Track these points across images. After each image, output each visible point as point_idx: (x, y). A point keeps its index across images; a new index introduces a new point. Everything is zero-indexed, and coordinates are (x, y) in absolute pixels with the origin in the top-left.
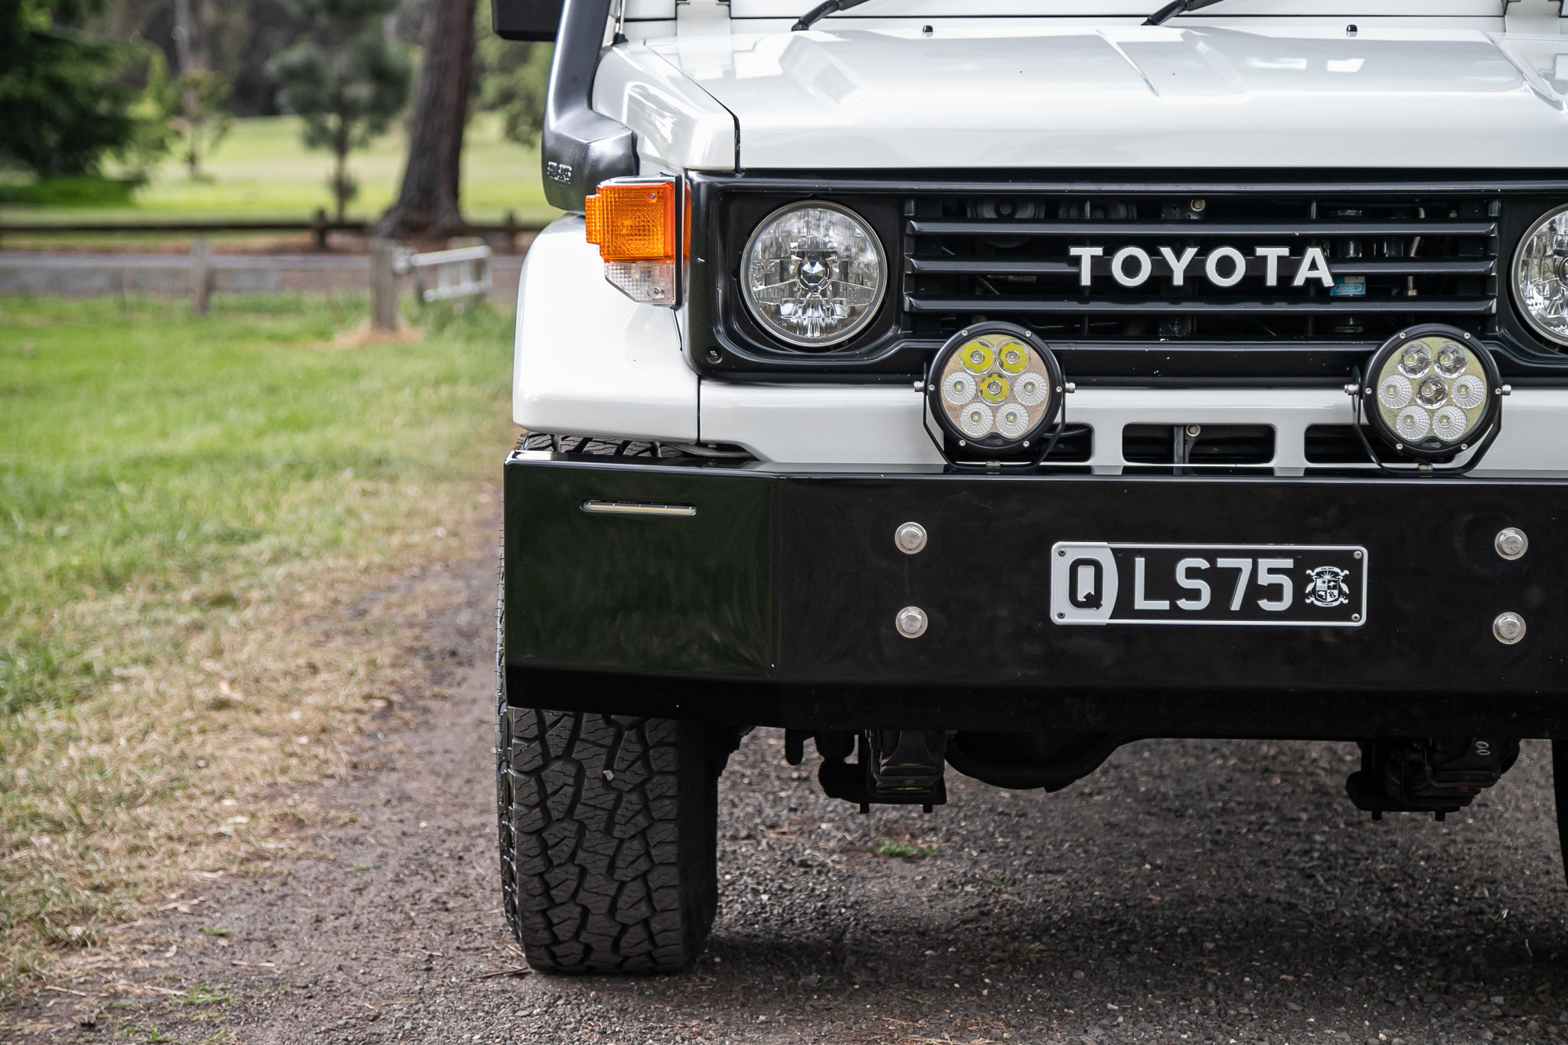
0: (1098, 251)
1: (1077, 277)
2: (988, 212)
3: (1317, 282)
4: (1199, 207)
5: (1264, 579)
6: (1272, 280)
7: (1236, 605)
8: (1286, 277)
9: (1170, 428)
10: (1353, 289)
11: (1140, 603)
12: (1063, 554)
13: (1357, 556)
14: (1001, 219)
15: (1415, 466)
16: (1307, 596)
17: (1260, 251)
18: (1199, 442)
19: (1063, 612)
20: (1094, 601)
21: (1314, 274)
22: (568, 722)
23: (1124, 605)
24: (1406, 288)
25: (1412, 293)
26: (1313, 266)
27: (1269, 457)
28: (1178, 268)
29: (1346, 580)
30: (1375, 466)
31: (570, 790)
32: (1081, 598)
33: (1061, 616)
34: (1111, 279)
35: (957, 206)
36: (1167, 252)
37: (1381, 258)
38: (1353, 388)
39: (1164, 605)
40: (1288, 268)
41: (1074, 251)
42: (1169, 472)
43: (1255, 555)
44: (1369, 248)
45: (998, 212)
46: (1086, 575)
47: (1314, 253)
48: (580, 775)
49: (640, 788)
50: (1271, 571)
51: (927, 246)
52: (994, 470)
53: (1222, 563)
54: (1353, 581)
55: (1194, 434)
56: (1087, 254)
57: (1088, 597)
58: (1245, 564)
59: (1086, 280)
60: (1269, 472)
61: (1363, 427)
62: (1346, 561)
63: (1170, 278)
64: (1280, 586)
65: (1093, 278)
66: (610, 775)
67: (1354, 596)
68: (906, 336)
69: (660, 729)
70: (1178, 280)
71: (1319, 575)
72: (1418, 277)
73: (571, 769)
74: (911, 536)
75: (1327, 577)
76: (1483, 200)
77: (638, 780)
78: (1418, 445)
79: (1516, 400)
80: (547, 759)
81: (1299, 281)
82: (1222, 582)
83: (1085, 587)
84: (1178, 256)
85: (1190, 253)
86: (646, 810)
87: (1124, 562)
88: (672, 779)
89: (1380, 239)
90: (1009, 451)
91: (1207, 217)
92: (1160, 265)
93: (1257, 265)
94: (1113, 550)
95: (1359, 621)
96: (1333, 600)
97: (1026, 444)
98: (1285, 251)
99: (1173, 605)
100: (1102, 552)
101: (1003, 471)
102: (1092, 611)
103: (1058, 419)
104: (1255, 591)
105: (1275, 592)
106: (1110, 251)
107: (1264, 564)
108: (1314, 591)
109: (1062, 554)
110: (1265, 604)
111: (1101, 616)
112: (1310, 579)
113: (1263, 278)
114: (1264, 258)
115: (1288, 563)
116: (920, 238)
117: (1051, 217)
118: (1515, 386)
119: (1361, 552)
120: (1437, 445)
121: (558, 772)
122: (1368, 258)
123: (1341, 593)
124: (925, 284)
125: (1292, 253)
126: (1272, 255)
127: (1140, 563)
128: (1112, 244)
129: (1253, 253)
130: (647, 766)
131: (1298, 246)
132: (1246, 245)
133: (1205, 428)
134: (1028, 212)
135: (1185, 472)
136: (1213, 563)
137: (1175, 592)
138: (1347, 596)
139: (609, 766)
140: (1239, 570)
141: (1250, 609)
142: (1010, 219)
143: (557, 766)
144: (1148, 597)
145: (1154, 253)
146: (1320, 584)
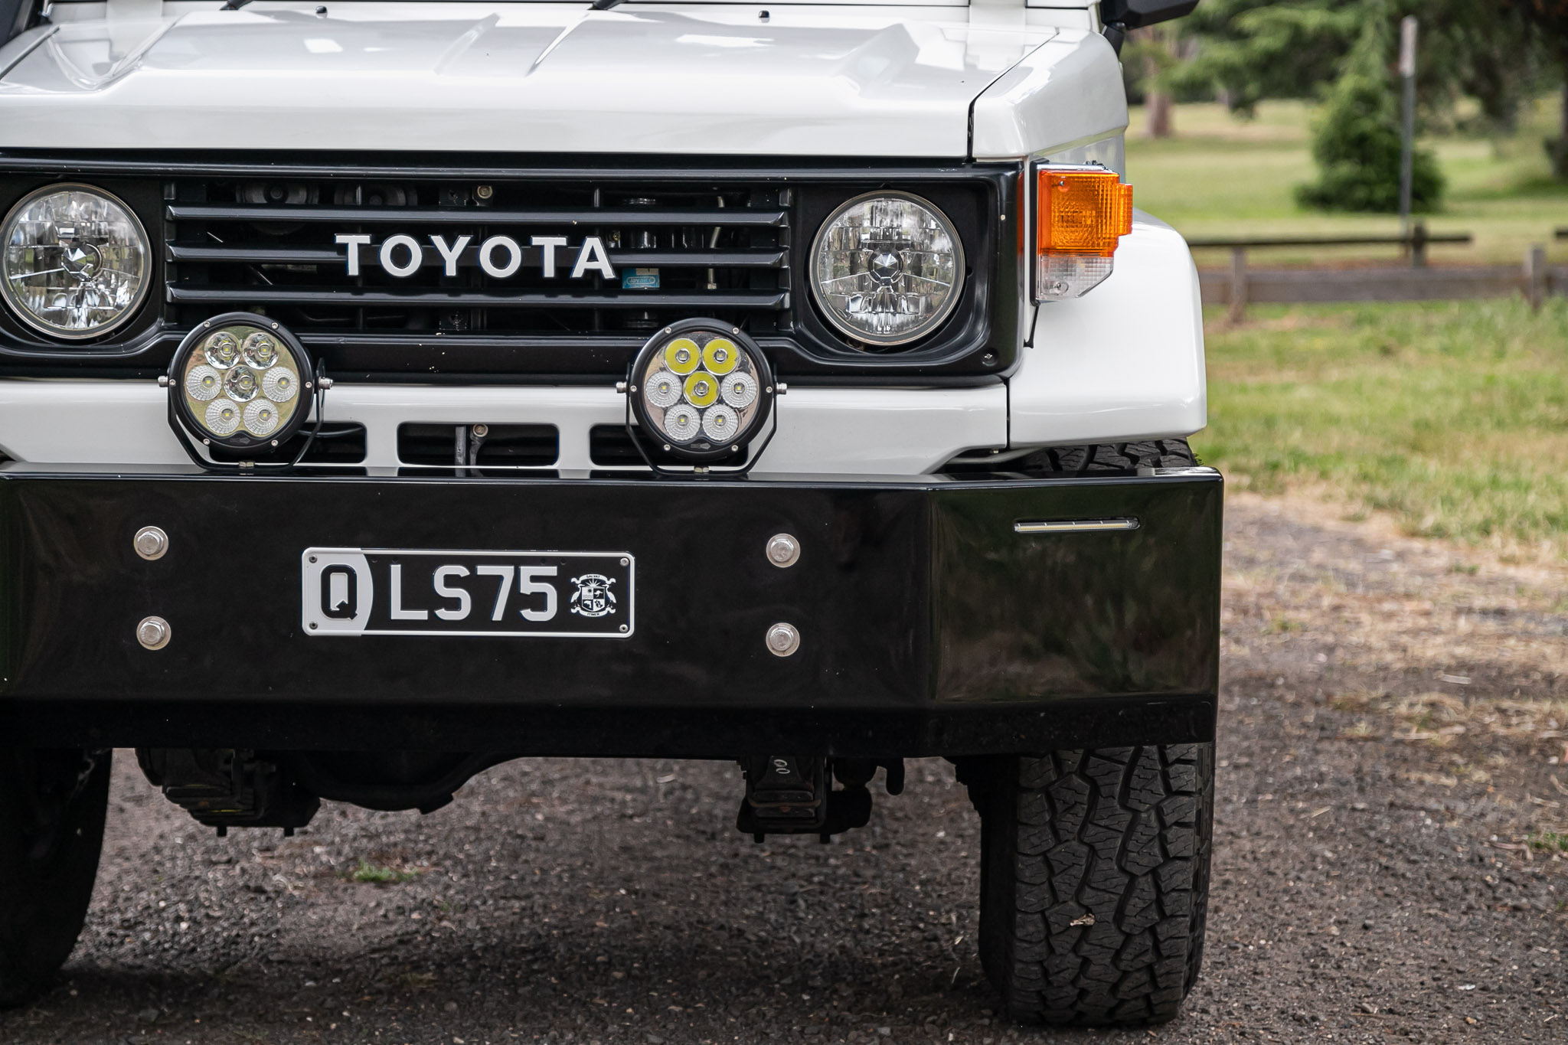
0: (366, 239)
1: (344, 266)
2: (258, 198)
3: (597, 273)
4: (485, 193)
5: (527, 588)
6: (549, 271)
7: (498, 615)
8: (564, 268)
9: (451, 428)
10: (646, 281)
11: (397, 613)
12: (315, 561)
13: (623, 563)
14: (271, 204)
15: (691, 468)
16: (573, 605)
17: (536, 241)
18: (486, 443)
19: (315, 622)
20: (348, 610)
21: (593, 265)
23: (380, 615)
24: (707, 282)
25: (712, 286)
26: (592, 257)
27: (553, 459)
28: (451, 258)
29: (612, 588)
30: (648, 468)
32: (334, 607)
33: (314, 626)
34: (380, 268)
35: (223, 190)
36: (438, 241)
37: (679, 249)
38: (621, 385)
39: (422, 615)
40: (566, 258)
41: (340, 239)
42: (451, 473)
43: (517, 562)
44: (665, 239)
45: (268, 197)
46: (339, 582)
47: (593, 243)
50: (535, 579)
51: (188, 233)
52: (247, 471)
53: (483, 570)
54: (620, 589)
55: (482, 433)
56: (353, 242)
57: (342, 605)
58: (507, 572)
59: (353, 269)
60: (554, 474)
61: (634, 427)
62: (612, 568)
63: (443, 268)
64: (544, 595)
65: (361, 267)
67: (622, 605)
68: (170, 329)
70: (451, 271)
71: (585, 583)
72: (718, 269)
74: (151, 541)
75: (593, 585)
76: (774, 188)
78: (687, 446)
79: (792, 400)
81: (578, 273)
82: (484, 590)
83: (339, 594)
84: (451, 247)
85: (463, 241)
87: (380, 569)
89: (678, 229)
90: (258, 450)
91: (493, 205)
92: (431, 253)
93: (534, 256)
94: (367, 556)
95: (627, 632)
96: (599, 610)
97: (275, 443)
98: (562, 241)
99: (432, 615)
100: (355, 558)
101: (257, 471)
102: (347, 621)
103: (312, 417)
104: (518, 600)
105: (538, 601)
106: (379, 238)
107: (526, 571)
108: (579, 600)
109: (313, 560)
110: (528, 614)
111: (356, 627)
112: (575, 588)
113: (541, 269)
114: (541, 248)
115: (552, 571)
116: (180, 223)
117: (326, 203)
118: (791, 385)
119: (628, 558)
120: (706, 446)
122: (663, 247)
123: (608, 602)
124: (187, 273)
125: (570, 243)
126: (549, 244)
127: (396, 570)
128: (381, 230)
129: (529, 242)
131: (577, 235)
132: (522, 234)
133: (493, 428)
134: (301, 196)
135: (468, 473)
136: (473, 570)
137: (435, 602)
138: (614, 606)
140: (500, 578)
141: (513, 619)
142: (281, 205)
144: (405, 606)
145: (424, 241)
146: (586, 593)
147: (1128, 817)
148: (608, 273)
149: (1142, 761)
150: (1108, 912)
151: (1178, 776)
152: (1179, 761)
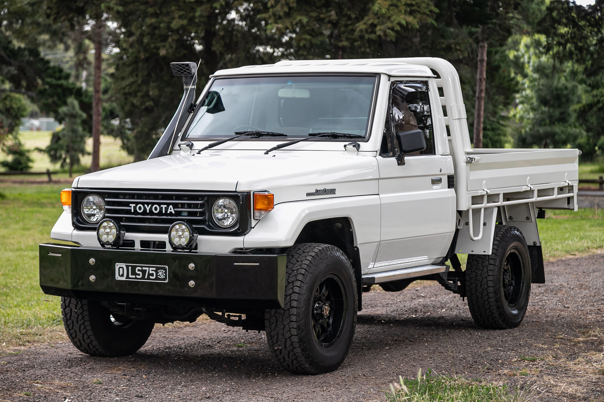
0: (134, 205)
3: (171, 212)
5: (151, 272)
6: (164, 212)
7: (146, 277)
8: (166, 211)
10: (185, 214)
11: (130, 276)
12: (118, 265)
15: (180, 250)
17: (162, 206)
19: (118, 278)
20: (122, 275)
21: (171, 211)
22: (69, 299)
23: (128, 277)
26: (171, 209)
27: (165, 248)
28: (148, 209)
29: (164, 273)
31: (69, 313)
32: (120, 275)
34: (137, 211)
36: (146, 205)
37: (192, 208)
39: (134, 277)
40: (167, 209)
41: (130, 205)
42: (150, 250)
43: (149, 267)
46: (121, 270)
47: (171, 206)
48: (71, 310)
49: (81, 314)
50: (152, 270)
51: (110, 204)
53: (144, 268)
54: (166, 273)
56: (132, 205)
58: (147, 269)
59: (132, 211)
62: (164, 269)
63: (146, 211)
64: (153, 273)
65: (134, 210)
66: (76, 311)
67: (166, 276)
69: (85, 302)
70: (148, 211)
71: (160, 271)
72: (199, 212)
73: (69, 309)
74: (92, 261)
77: (81, 312)
78: (179, 245)
80: (66, 307)
81: (168, 212)
82: (144, 272)
83: (121, 273)
84: (148, 206)
85: (150, 206)
86: (83, 318)
87: (127, 267)
88: (87, 312)
90: (111, 244)
92: (145, 208)
93: (161, 209)
94: (126, 265)
95: (167, 281)
96: (162, 277)
98: (166, 206)
99: (136, 277)
100: (123, 265)
102: (122, 277)
104: (149, 274)
105: (152, 275)
106: (137, 205)
107: (151, 269)
108: (159, 275)
110: (151, 277)
111: (124, 279)
112: (158, 272)
113: (162, 211)
115: (154, 269)
116: (108, 202)
119: (167, 267)
121: (68, 310)
123: (164, 275)
124: (110, 211)
126: (164, 206)
127: (130, 268)
128: (137, 203)
129: (160, 206)
130: (82, 309)
131: (168, 205)
135: (153, 250)
136: (142, 268)
137: (137, 274)
139: (76, 309)
140: (146, 270)
141: (148, 278)
143: (67, 308)
144: (131, 275)
145: (144, 206)
146: (160, 273)
147: (283, 326)
148: (173, 212)
149: (285, 314)
150: (283, 346)
151: (292, 318)
152: (292, 315)
